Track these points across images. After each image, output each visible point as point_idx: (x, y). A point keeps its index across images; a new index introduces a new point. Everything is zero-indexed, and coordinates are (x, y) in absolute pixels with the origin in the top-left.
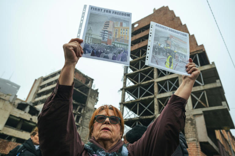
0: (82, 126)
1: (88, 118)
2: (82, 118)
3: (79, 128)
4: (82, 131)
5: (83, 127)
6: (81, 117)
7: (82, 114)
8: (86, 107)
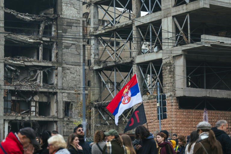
0: (61, 64)
1: (73, 44)
2: (57, 48)
3: (55, 71)
4: (64, 77)
5: (65, 66)
6: (55, 46)
7: (53, 40)
8: (59, 19)
